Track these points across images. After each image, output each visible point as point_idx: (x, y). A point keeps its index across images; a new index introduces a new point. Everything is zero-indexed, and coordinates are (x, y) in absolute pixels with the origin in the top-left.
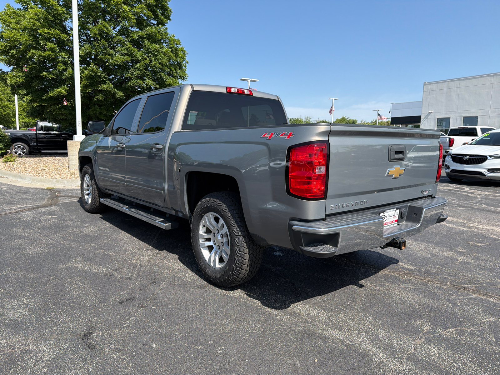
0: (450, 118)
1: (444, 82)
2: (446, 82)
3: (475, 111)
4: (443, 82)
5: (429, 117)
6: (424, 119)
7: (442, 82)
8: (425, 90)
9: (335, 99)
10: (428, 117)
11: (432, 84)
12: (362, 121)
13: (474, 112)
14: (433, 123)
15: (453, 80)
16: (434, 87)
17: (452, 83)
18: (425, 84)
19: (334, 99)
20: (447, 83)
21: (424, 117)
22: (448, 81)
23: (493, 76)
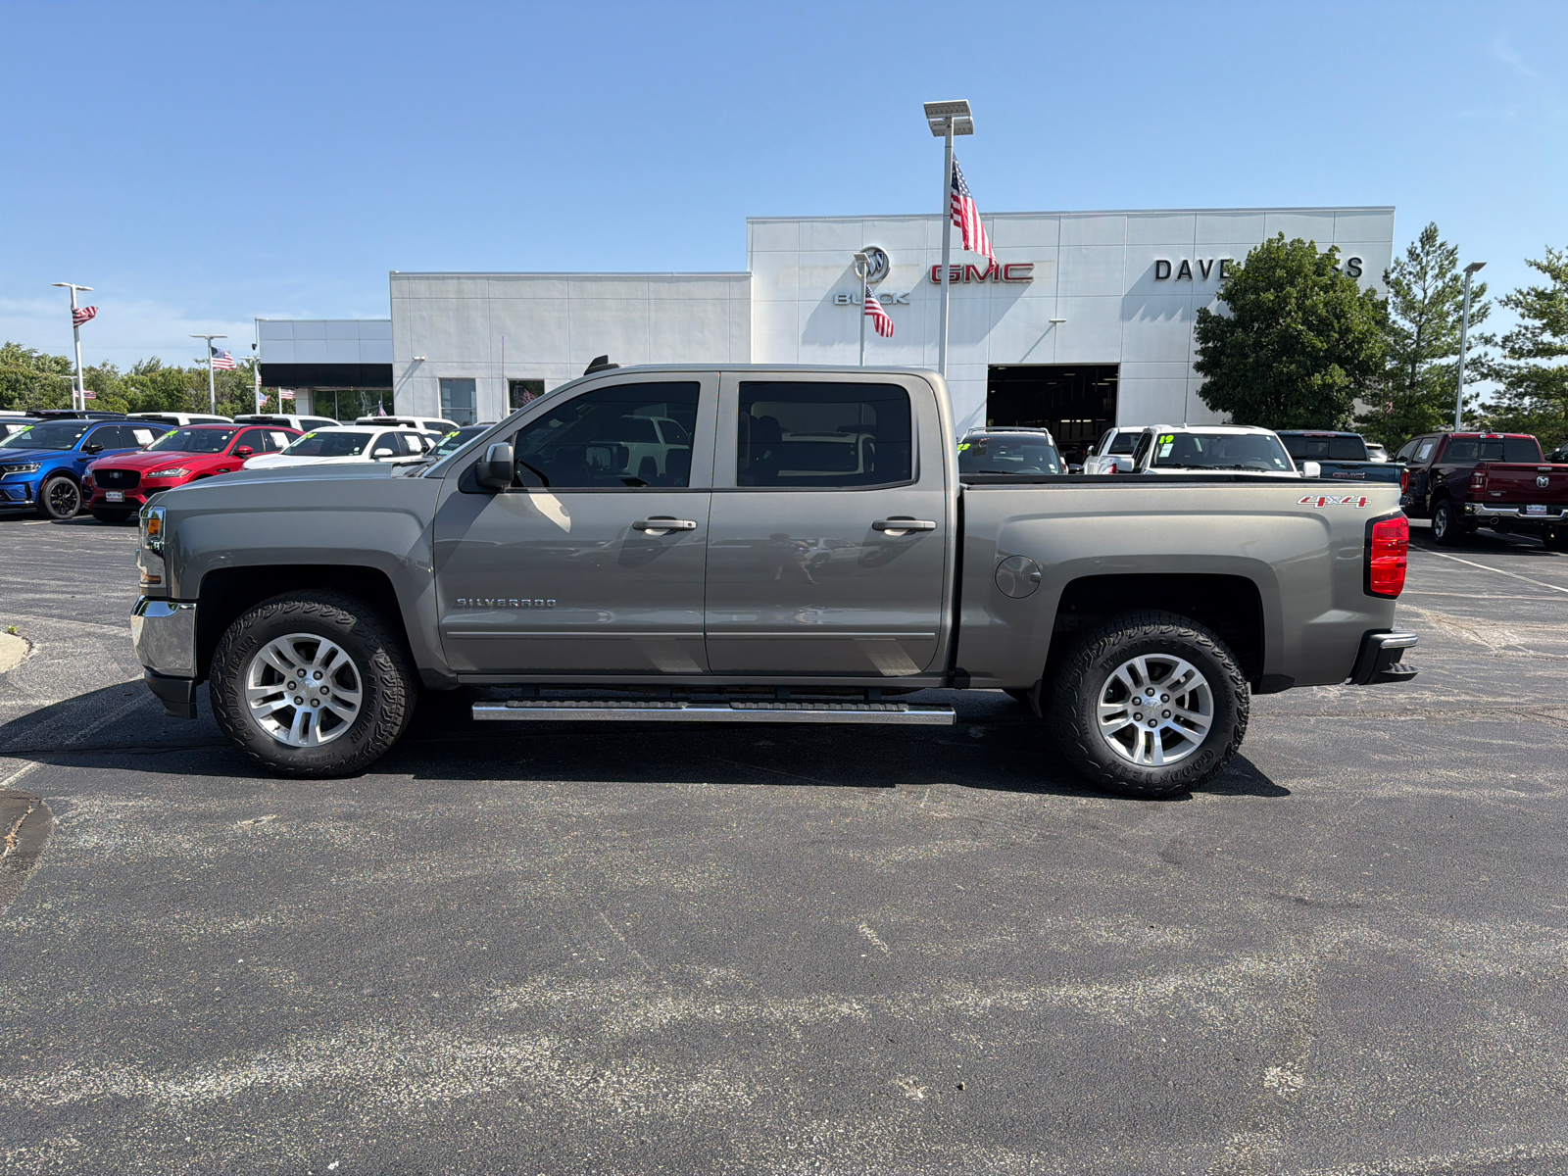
0: (474, 380)
1: (448, 278)
2: (452, 278)
3: (535, 366)
4: (444, 278)
5: (417, 373)
6: (403, 377)
7: (442, 277)
8: (395, 294)
9: (78, 289)
10: (412, 373)
11: (414, 278)
12: (104, 365)
13: (534, 370)
14: (430, 391)
15: (473, 276)
16: (421, 287)
17: (468, 285)
18: (393, 276)
19: (74, 287)
20: (455, 281)
21: (403, 373)
22: (459, 277)
23: (567, 279)
